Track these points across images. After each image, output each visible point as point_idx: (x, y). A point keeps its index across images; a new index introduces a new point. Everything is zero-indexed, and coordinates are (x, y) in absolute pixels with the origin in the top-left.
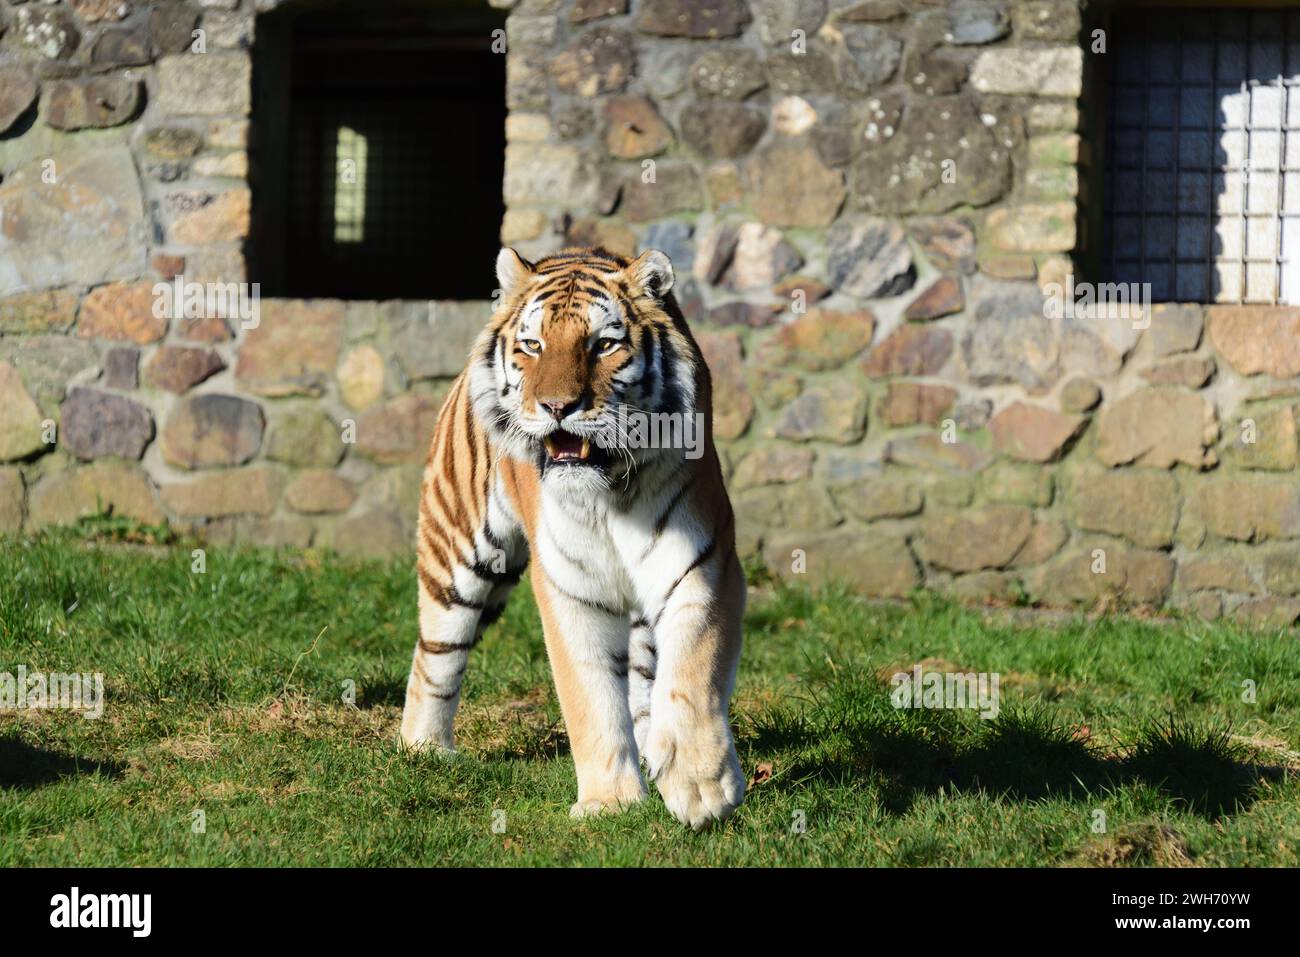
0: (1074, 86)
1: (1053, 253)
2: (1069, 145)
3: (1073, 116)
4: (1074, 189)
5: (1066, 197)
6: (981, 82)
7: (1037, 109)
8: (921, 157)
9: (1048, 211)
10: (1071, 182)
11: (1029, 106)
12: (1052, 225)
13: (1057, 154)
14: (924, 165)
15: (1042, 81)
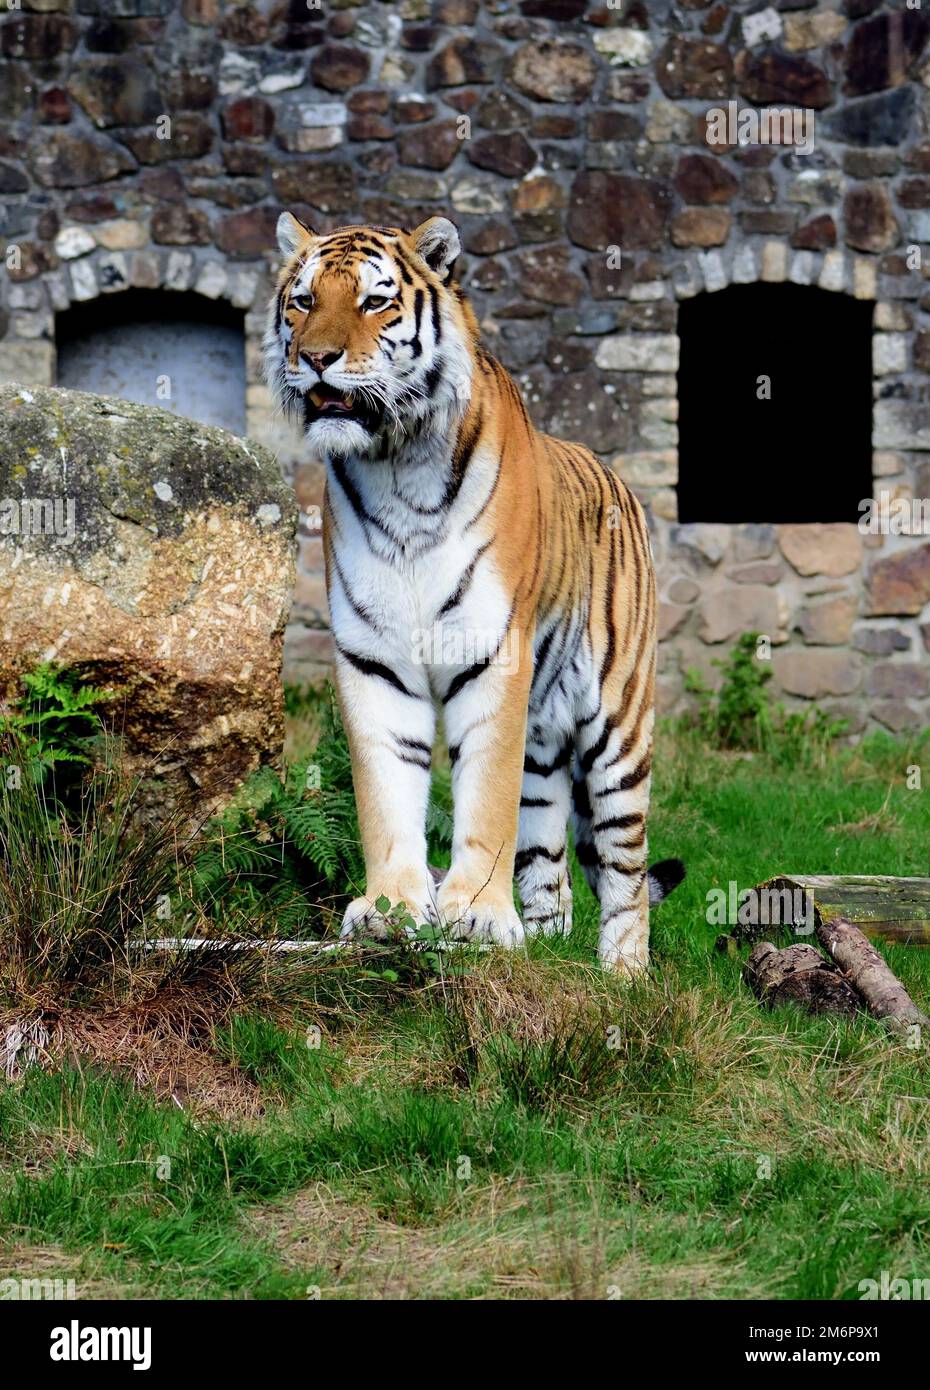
0: (674, 364)
1: (661, 487)
2: (672, 407)
3: (672, 386)
4: (675, 440)
5: (671, 445)
6: (603, 362)
7: (647, 381)
8: (561, 418)
9: (656, 456)
10: (673, 434)
11: (640, 380)
12: (660, 466)
13: (662, 414)
14: (562, 423)
15: (649, 361)
